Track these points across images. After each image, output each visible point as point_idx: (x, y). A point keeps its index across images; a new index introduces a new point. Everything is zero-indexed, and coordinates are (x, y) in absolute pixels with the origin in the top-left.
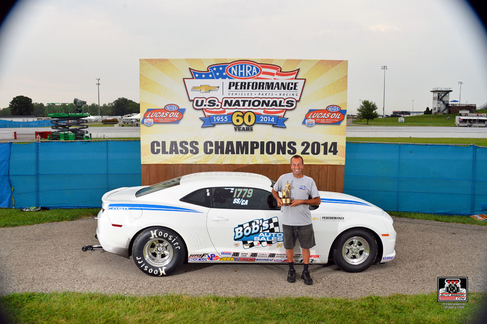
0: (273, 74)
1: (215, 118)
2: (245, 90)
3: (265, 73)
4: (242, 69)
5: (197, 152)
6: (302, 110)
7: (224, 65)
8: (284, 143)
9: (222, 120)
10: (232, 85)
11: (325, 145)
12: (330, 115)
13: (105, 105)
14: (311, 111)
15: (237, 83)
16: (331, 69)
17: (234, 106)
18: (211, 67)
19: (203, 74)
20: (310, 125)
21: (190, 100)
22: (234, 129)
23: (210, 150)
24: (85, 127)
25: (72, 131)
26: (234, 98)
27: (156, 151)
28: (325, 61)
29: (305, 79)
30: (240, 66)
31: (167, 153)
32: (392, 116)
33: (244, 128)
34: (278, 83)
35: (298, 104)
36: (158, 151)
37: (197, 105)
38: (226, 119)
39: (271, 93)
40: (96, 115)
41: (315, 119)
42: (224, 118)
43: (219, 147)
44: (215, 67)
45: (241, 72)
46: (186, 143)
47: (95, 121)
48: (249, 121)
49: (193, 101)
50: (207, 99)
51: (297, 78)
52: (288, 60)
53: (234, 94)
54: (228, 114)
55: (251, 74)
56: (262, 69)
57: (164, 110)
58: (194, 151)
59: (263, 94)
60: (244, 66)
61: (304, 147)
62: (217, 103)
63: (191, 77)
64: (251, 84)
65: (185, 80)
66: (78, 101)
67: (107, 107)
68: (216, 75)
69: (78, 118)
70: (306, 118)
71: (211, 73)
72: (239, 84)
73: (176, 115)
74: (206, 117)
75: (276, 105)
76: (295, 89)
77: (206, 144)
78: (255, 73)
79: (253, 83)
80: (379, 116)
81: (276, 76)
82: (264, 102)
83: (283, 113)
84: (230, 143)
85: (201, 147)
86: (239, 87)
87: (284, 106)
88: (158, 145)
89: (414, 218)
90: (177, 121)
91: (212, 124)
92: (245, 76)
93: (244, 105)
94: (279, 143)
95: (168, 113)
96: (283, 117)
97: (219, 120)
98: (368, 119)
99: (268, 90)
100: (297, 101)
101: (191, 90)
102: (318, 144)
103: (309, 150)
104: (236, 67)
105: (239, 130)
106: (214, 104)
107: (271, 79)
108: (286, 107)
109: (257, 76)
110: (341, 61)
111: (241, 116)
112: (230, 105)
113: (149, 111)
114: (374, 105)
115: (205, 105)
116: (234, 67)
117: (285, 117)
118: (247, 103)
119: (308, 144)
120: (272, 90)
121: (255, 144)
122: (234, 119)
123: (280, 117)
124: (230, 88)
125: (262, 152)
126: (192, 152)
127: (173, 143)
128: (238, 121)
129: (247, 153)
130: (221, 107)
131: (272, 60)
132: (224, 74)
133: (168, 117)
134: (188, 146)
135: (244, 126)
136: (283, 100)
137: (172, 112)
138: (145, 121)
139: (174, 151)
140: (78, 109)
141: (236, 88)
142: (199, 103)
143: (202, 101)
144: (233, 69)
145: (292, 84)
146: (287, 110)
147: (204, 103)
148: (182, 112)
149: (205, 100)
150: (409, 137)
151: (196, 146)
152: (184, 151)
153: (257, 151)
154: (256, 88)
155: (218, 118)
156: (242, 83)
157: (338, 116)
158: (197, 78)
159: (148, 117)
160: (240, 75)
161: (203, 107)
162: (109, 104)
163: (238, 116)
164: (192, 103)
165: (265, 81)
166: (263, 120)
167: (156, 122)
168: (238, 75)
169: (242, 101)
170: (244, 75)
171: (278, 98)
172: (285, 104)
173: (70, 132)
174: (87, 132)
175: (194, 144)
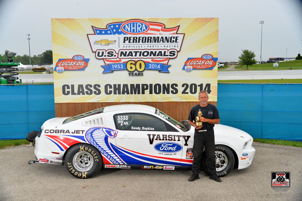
0: (158, 30)
1: (113, 65)
2: (136, 43)
3: (152, 29)
4: (134, 26)
5: (99, 93)
6: (182, 58)
7: (119, 24)
8: (168, 85)
9: (119, 67)
10: (126, 39)
11: (201, 86)
12: (205, 62)
13: (35, 56)
14: (189, 59)
15: (130, 38)
16: (205, 25)
17: (128, 56)
18: (109, 25)
19: (103, 31)
20: (189, 71)
21: (93, 52)
22: (128, 75)
23: (110, 91)
24: (16, 74)
25: (5, 77)
26: (128, 50)
27: (66, 93)
28: (200, 18)
29: (184, 34)
30: (132, 24)
31: (75, 94)
32: (268, 62)
33: (136, 73)
34: (162, 38)
35: (179, 53)
36: (68, 93)
37: (98, 55)
38: (122, 67)
39: (157, 45)
40: (28, 64)
41: (193, 65)
42: (120, 66)
43: (117, 89)
44: (113, 25)
45: (133, 29)
46: (91, 86)
47: (26, 69)
48: (140, 68)
49: (95, 52)
50: (106, 51)
51: (178, 33)
52: (170, 19)
53: (128, 47)
54: (123, 63)
55: (142, 30)
56: (150, 26)
57: (73, 60)
58: (97, 92)
59: (151, 47)
60: (135, 24)
61: (184, 88)
62: (114, 54)
63: (94, 33)
64: (141, 38)
65: (89, 35)
66: (9, 52)
67: (36, 57)
68: (113, 31)
69: (9, 66)
70: (186, 65)
71: (109, 30)
72: (132, 39)
73: (82, 64)
74: (106, 65)
75: (161, 55)
76: (176, 42)
77: (106, 86)
78: (144, 29)
79: (143, 38)
80: (257, 62)
81: (161, 32)
82: (152, 52)
83: (167, 61)
84: (125, 86)
85: (102, 89)
86: (132, 41)
87: (167, 56)
88: (68, 87)
89: (275, 144)
90: (83, 69)
91: (111, 71)
92: (137, 32)
93: (136, 55)
94: (164, 85)
95: (76, 62)
96: (167, 65)
97: (116, 67)
98: (247, 65)
99: (155, 43)
100: (178, 52)
101: (94, 44)
102: (195, 85)
103: (188, 90)
104: (129, 25)
105: (132, 75)
106: (112, 55)
107: (157, 34)
108: (169, 57)
109: (146, 32)
110: (214, 18)
111: (134, 64)
112: (125, 55)
113: (60, 60)
114: (253, 53)
115: (105, 56)
116: (128, 25)
117: (169, 64)
118: (138, 54)
119: (187, 85)
120: (158, 43)
121: (145, 87)
122: (129, 66)
123: (165, 64)
124: (124, 42)
125: (151, 93)
126: (95, 93)
127: (80, 86)
128: (131, 68)
129: (139, 93)
130: (118, 57)
131: (158, 19)
132: (120, 30)
133: (75, 65)
134: (92, 89)
135: (136, 72)
136: (166, 51)
137: (79, 61)
138: (57, 68)
139: (81, 92)
140: (9, 59)
141: (129, 42)
142: (100, 54)
143: (103, 53)
144: (126, 26)
145: (174, 38)
146: (170, 58)
147: (104, 54)
148: (86, 61)
149: (105, 51)
150: (280, 78)
151: (99, 88)
152: (89, 92)
153: (147, 92)
154: (145, 42)
155: (116, 66)
156: (134, 38)
157: (211, 63)
158: (98, 34)
159: (59, 65)
160: (132, 31)
161: (103, 57)
162: (39, 55)
163: (131, 64)
164: (94, 54)
165: (152, 36)
166: (151, 67)
167: (66, 70)
168: (131, 31)
169: (134, 52)
170: (135, 32)
171: (163, 50)
172: (169, 54)
173: (2, 78)
174: (18, 78)
175: (97, 86)
